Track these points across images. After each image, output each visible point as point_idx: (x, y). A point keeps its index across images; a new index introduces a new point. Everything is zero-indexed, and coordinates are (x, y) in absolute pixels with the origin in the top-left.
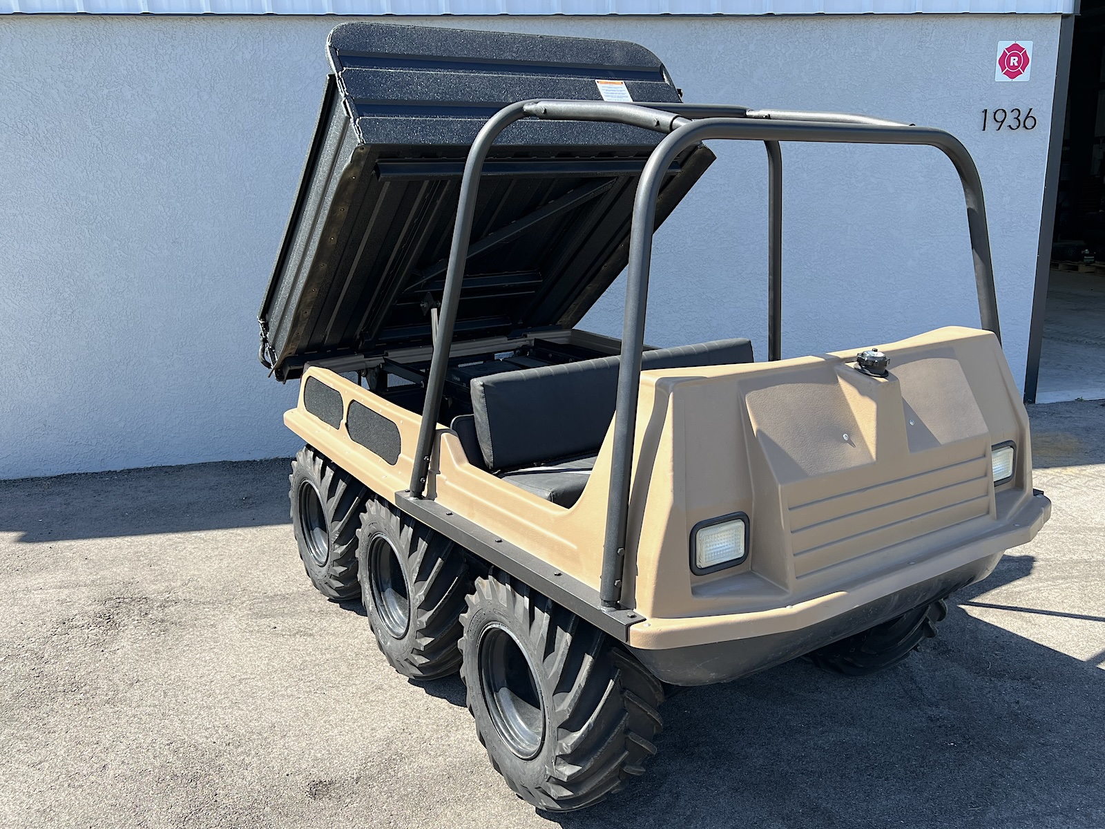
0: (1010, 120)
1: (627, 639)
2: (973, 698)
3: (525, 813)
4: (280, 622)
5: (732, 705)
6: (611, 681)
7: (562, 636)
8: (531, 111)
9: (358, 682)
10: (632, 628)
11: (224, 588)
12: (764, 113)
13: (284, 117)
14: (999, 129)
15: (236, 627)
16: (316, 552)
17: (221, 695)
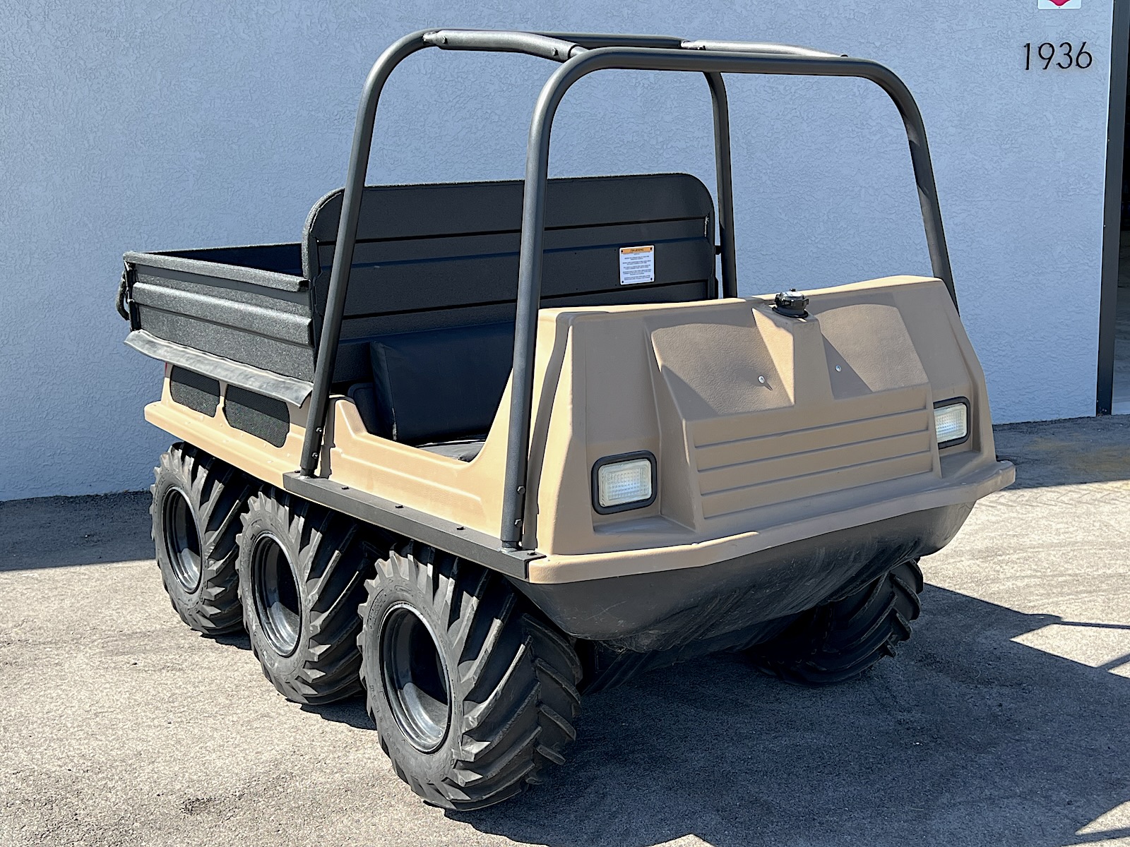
0: (1059, 56)
1: (527, 576)
2: (951, 704)
3: (432, 816)
4: (141, 659)
5: (677, 716)
6: (522, 645)
7: (468, 602)
8: (432, 40)
9: (239, 711)
10: (531, 563)
11: (68, 627)
12: (699, 44)
13: (139, 52)
14: (1046, 68)
15: (87, 664)
16: (184, 578)
17: (74, 728)
